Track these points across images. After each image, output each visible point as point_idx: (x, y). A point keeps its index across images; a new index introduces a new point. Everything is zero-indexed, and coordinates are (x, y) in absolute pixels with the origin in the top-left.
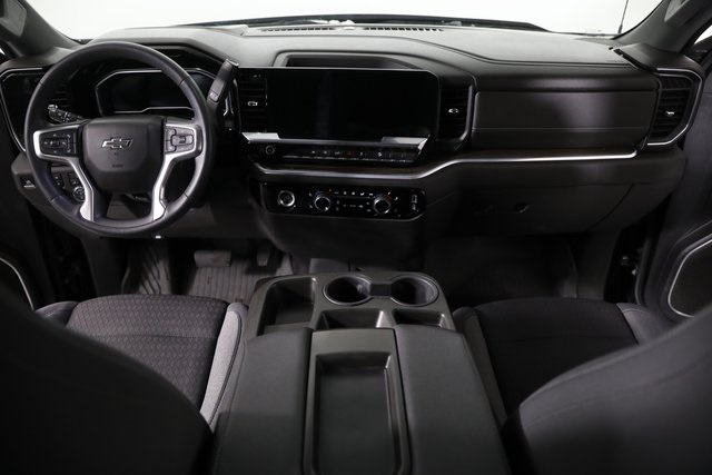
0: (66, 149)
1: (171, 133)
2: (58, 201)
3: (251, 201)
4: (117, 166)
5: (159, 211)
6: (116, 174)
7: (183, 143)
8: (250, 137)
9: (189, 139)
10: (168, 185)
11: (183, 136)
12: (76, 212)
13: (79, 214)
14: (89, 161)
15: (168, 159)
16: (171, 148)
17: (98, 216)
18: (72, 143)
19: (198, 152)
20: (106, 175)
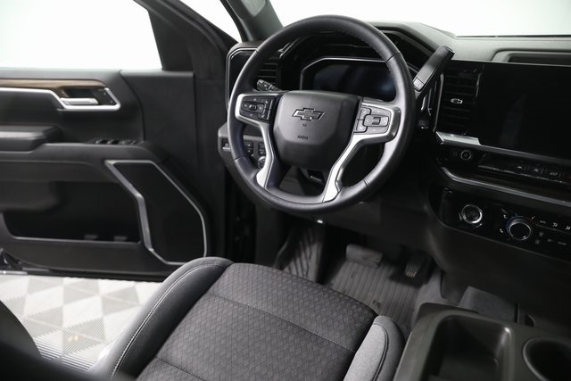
0: (261, 114)
1: (365, 112)
2: (241, 161)
3: (426, 208)
4: (303, 137)
5: (331, 193)
6: (299, 145)
7: (376, 124)
8: (443, 137)
9: (384, 121)
10: (348, 167)
11: (379, 117)
12: (252, 175)
13: (255, 178)
14: (278, 128)
15: (356, 139)
16: (361, 128)
17: (272, 183)
18: (267, 109)
19: (390, 138)
20: (289, 145)
